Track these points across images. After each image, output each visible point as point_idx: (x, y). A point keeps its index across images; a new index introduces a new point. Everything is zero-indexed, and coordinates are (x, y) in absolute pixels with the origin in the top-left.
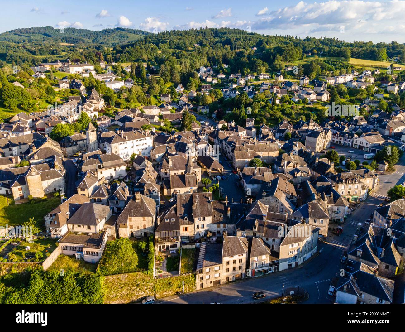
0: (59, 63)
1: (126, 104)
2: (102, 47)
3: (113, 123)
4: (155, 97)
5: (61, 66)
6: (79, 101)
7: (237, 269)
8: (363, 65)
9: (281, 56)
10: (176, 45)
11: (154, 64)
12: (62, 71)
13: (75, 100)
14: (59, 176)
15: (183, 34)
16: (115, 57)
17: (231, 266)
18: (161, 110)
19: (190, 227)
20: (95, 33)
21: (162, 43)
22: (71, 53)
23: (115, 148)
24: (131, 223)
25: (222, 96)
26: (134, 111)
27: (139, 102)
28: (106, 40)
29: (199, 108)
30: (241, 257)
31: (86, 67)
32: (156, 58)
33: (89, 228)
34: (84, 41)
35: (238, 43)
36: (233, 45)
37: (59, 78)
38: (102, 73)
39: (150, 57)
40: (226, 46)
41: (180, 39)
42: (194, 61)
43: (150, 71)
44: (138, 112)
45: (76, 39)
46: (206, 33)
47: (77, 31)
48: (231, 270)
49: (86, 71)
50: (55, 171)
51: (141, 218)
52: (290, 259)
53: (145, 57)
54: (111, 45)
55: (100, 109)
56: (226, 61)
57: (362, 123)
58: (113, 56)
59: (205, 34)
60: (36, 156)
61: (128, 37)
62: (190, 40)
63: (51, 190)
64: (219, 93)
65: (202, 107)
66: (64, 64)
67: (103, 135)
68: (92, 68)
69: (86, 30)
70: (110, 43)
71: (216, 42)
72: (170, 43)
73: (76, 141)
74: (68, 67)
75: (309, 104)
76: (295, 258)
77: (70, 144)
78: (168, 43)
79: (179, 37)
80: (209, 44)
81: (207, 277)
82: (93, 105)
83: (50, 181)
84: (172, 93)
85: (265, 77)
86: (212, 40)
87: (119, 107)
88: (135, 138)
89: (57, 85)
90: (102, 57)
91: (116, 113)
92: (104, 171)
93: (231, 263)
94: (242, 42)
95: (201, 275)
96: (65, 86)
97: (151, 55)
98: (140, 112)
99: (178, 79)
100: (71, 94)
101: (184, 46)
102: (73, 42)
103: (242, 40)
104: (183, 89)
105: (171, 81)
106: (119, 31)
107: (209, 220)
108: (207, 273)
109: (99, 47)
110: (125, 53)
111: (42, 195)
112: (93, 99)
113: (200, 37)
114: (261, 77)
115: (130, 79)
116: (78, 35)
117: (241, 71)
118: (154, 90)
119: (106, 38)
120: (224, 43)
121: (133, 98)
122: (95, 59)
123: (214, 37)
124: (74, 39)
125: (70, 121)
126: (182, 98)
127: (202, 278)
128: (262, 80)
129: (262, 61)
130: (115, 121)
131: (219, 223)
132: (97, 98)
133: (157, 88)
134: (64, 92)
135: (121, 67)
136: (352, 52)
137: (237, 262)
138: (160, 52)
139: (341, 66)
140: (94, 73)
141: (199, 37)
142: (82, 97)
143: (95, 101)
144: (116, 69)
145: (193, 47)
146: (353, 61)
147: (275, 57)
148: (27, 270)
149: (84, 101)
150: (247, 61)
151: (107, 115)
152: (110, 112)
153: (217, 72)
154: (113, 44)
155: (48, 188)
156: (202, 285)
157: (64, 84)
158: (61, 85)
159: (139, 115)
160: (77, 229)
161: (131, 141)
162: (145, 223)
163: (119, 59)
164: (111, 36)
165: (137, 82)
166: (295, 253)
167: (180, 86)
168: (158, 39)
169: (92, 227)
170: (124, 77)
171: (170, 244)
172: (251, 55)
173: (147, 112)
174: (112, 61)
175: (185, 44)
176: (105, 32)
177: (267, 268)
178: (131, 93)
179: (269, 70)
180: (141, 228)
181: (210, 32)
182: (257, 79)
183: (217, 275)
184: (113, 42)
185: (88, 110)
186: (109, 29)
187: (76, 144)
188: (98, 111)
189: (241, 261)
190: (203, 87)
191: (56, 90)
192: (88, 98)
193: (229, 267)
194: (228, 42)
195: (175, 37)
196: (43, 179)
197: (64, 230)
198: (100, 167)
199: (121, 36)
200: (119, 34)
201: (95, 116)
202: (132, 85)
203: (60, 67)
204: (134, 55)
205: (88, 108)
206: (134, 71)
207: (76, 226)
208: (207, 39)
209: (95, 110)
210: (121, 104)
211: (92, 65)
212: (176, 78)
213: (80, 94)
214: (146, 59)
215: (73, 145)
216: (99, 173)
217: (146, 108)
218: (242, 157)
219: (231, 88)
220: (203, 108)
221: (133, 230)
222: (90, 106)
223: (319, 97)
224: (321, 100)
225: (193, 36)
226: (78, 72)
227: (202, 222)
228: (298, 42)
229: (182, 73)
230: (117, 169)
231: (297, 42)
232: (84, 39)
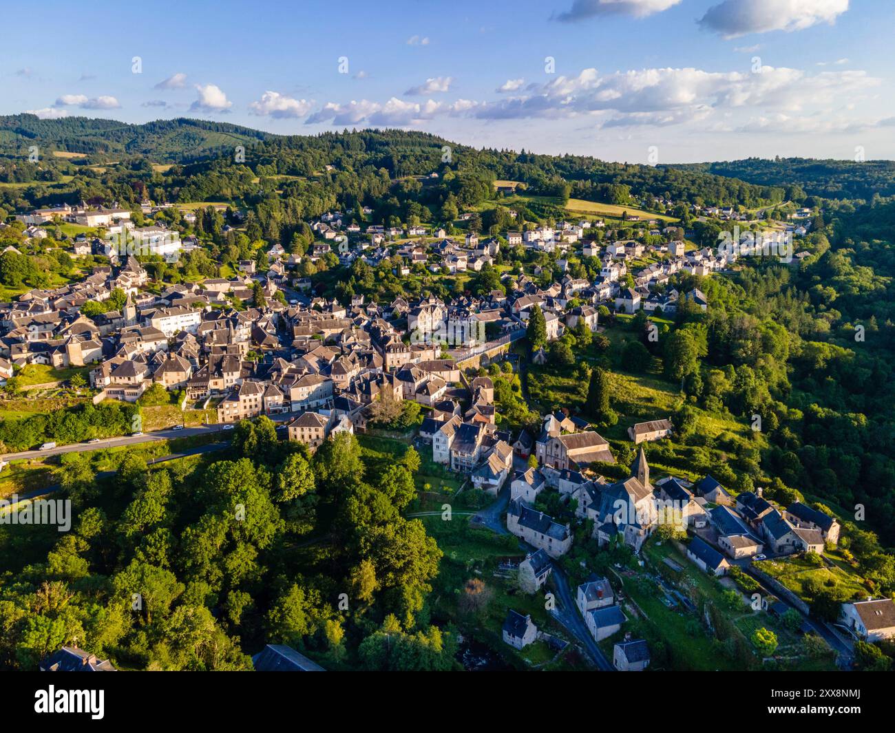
0: (66, 209)
1: (179, 277)
2: (146, 165)
3: (158, 302)
4: (230, 265)
5: (70, 212)
6: (108, 274)
7: (253, 407)
8: (585, 212)
9: (455, 195)
10: (289, 168)
11: (242, 206)
12: (74, 222)
13: (102, 272)
14: (98, 346)
15: (306, 146)
16: (170, 192)
17: (248, 404)
18: (231, 285)
19: (220, 381)
20: (132, 129)
21: (262, 164)
22: (81, 179)
23: (157, 323)
24: (167, 378)
25: (338, 262)
26: (189, 286)
27: (201, 273)
28: (154, 144)
29: (295, 281)
30: (255, 397)
31: (116, 215)
32: (246, 195)
33: (129, 379)
34: (106, 148)
35: (404, 165)
36: (396, 169)
37: (70, 235)
38: (146, 225)
39: (236, 192)
40: (383, 170)
41: (298, 156)
42: (310, 202)
43: (232, 219)
44: (196, 287)
45: (89, 143)
46: (351, 143)
47: (90, 124)
48: (248, 407)
49: (117, 221)
50: (93, 342)
51: (175, 373)
52: (302, 401)
53: (227, 192)
54: (167, 155)
55: (140, 284)
56: (368, 201)
57: (499, 300)
58: (166, 191)
59: (348, 145)
60: (70, 331)
61: (202, 139)
62: (318, 157)
63: (89, 360)
64: (333, 259)
65: (299, 280)
66: (76, 210)
67: (143, 312)
68: (126, 215)
69: (112, 122)
70: (163, 151)
71: (367, 163)
72: (277, 165)
73: (111, 319)
74: (83, 215)
75: (451, 274)
76: (307, 401)
77: (104, 322)
78: (274, 164)
79: (296, 152)
80: (354, 166)
81: (228, 412)
82: (130, 279)
83: (89, 351)
84: (258, 258)
85: (418, 231)
86: (359, 157)
87: (170, 282)
88: (180, 313)
89: (72, 250)
90: (145, 192)
91: (164, 289)
92: (143, 343)
93: (247, 401)
94: (411, 163)
95: (222, 410)
96: (83, 251)
97: (239, 189)
98: (198, 288)
99: (276, 234)
100: (95, 263)
101: (304, 169)
102: (83, 151)
103: (412, 159)
104: (281, 252)
105: (264, 238)
106: (184, 125)
107: (237, 375)
108: (227, 409)
109: (140, 163)
110: (189, 186)
111: (81, 364)
112: (130, 270)
113: (338, 152)
114: (411, 231)
115: (192, 236)
116: (93, 132)
117: (385, 221)
118: (229, 254)
119: (156, 139)
120: (378, 164)
121: (191, 269)
122: (133, 196)
123: (366, 151)
124: (84, 143)
125: (99, 300)
126: (274, 267)
127: (223, 413)
128: (413, 237)
129: (420, 206)
130: (161, 299)
131: (246, 378)
132: (135, 268)
133: (235, 250)
134: (85, 260)
135: (181, 213)
136: (575, 189)
137: (253, 400)
138: (256, 180)
139: (551, 212)
140: (130, 225)
141: (335, 152)
142: (113, 267)
143: (132, 273)
144: (171, 217)
145: (323, 170)
146: (573, 205)
147: (446, 197)
148: (80, 403)
149: (116, 272)
150: (398, 205)
151: (152, 292)
152: (155, 288)
153: (347, 221)
154: (170, 154)
155: (87, 357)
156: (223, 419)
157: (82, 247)
158: (77, 250)
159: (197, 292)
160: (119, 381)
161: (174, 317)
162: (179, 377)
163: (178, 196)
164: (167, 138)
165: (205, 241)
166: (306, 396)
167: (278, 246)
168: (255, 155)
169: (132, 378)
170: (184, 233)
171: (200, 393)
172: (416, 190)
173: (210, 288)
174: (164, 199)
175: (306, 165)
176: (152, 127)
177: (281, 408)
178: (189, 261)
179: (432, 219)
180: (176, 382)
181: (358, 141)
182: (405, 235)
183: (236, 411)
184: (170, 149)
185: (122, 286)
186: (161, 122)
187: (111, 323)
188: (137, 286)
189: (256, 400)
190: (316, 248)
191: (73, 257)
192: (123, 269)
193: (245, 404)
194: (387, 163)
195: (289, 151)
196: (83, 348)
197: (107, 380)
198: (139, 340)
199: (188, 137)
200: (184, 131)
201: (133, 293)
202: (195, 246)
203: (68, 215)
204: (206, 190)
205: (123, 282)
206: (201, 223)
207: (118, 378)
208: (350, 156)
209: (133, 285)
210: (172, 276)
211: (126, 210)
212: (272, 233)
213: (109, 262)
214: (229, 196)
215: (107, 323)
216: (138, 346)
217: (209, 282)
218: (303, 333)
219: (360, 249)
220: (300, 282)
221: (169, 385)
222: (126, 281)
223: (471, 265)
224: (473, 269)
225: (324, 151)
226: (102, 224)
227: (230, 377)
228: (510, 164)
229: (282, 224)
230: (158, 342)
231: (508, 164)
232: (106, 142)
